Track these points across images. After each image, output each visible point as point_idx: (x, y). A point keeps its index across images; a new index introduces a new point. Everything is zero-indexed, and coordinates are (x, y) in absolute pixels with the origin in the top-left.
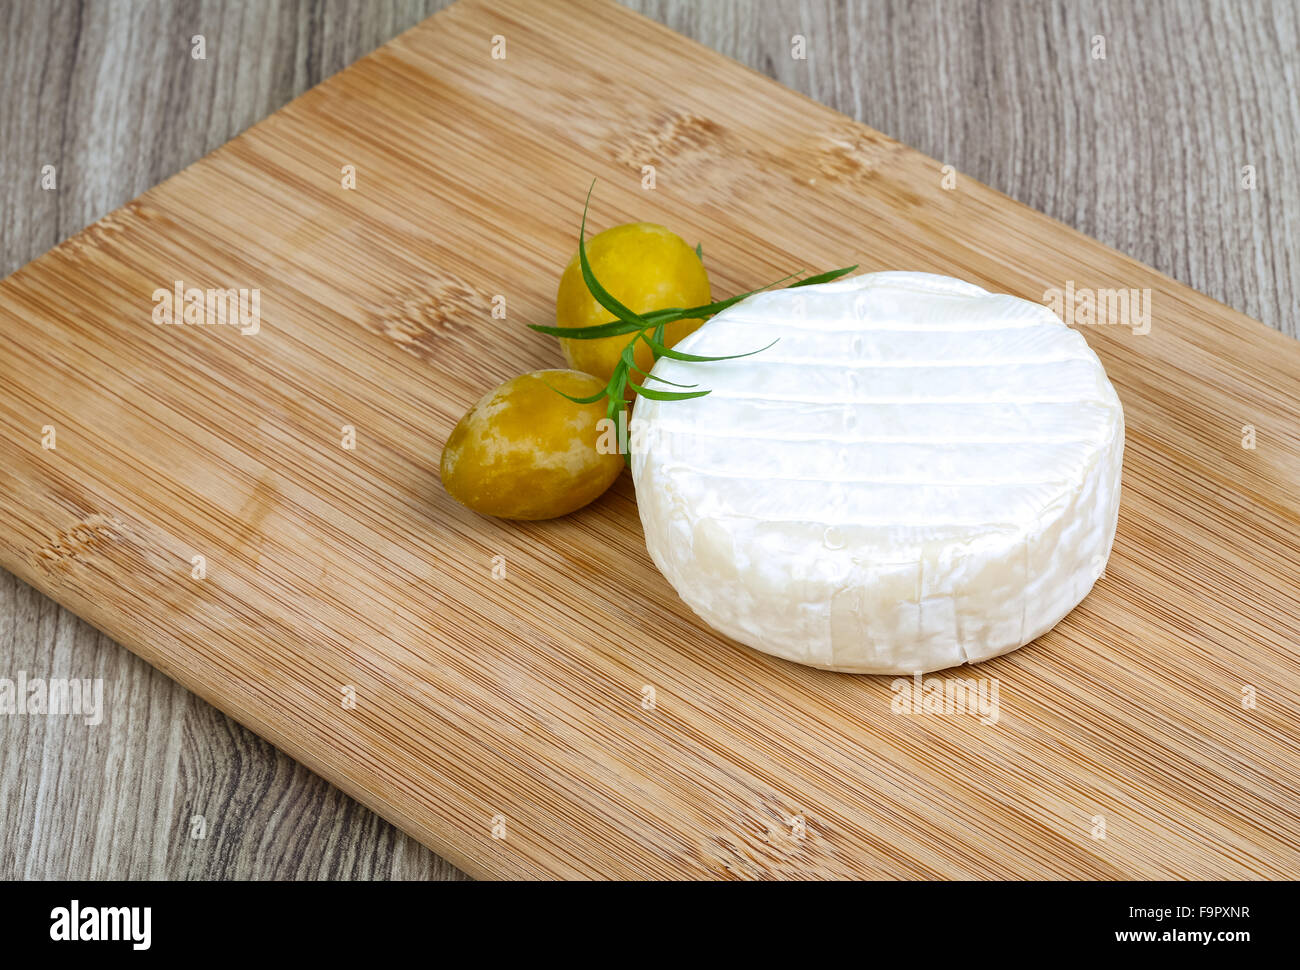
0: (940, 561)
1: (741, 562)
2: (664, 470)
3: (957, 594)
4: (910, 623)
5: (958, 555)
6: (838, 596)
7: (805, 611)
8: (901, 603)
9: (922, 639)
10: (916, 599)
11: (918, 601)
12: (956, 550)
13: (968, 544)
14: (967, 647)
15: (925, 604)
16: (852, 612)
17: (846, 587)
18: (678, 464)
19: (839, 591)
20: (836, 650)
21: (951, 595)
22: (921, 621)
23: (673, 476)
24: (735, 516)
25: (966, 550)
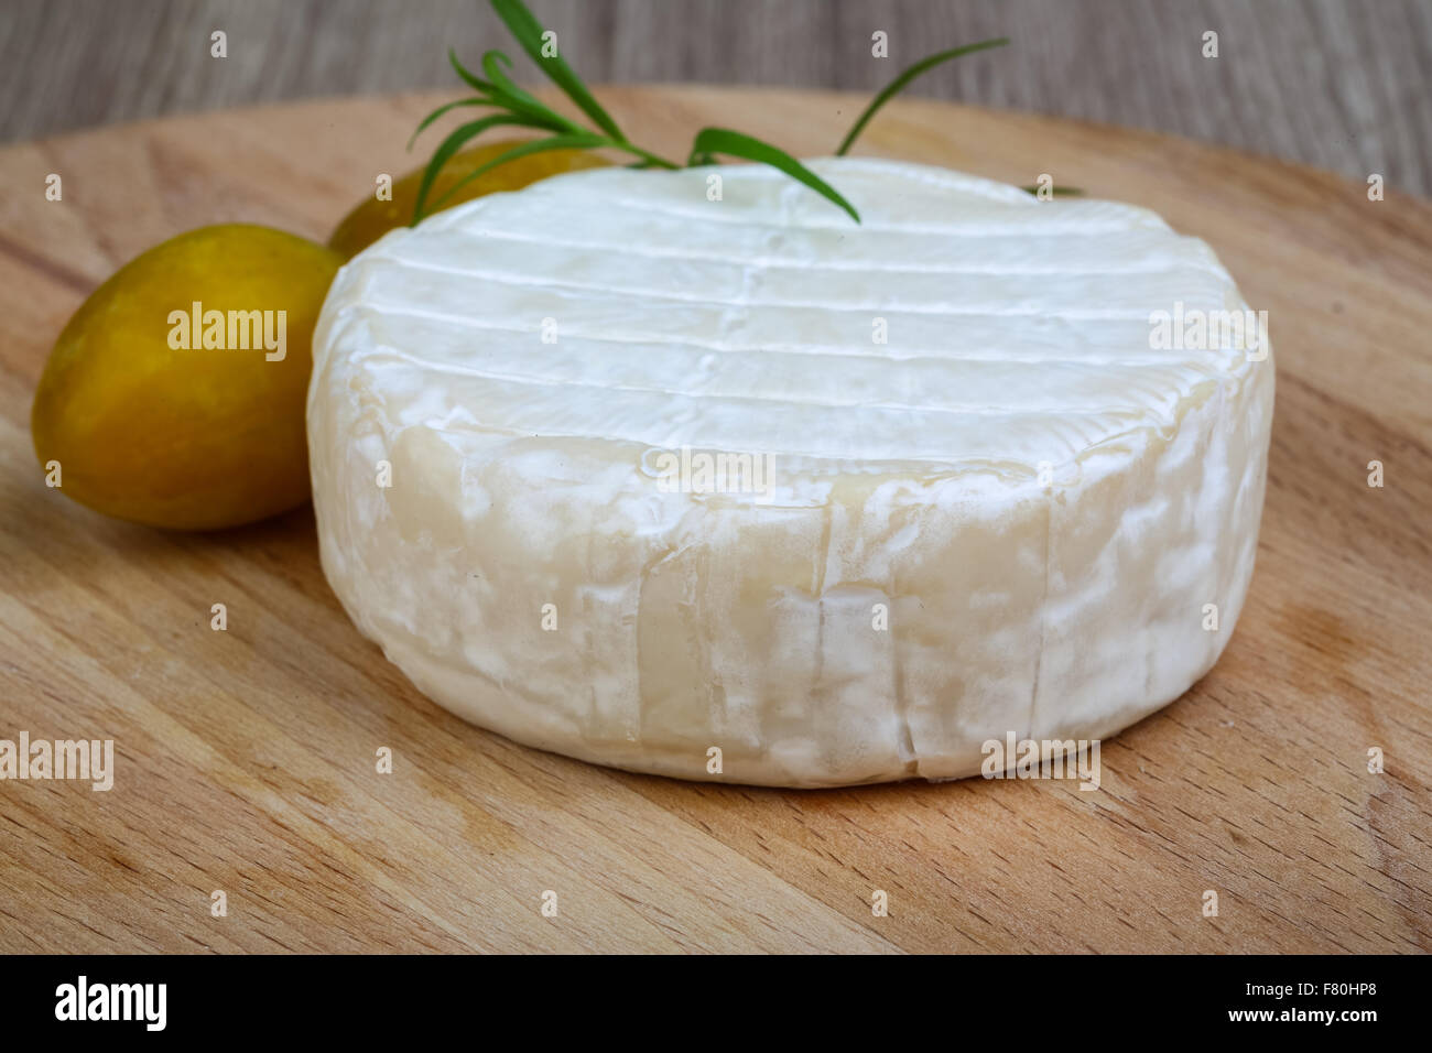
0: (868, 508)
1: (472, 504)
2: (353, 358)
3: (897, 589)
4: (797, 644)
5: (906, 501)
6: (655, 570)
7: (588, 603)
8: (782, 595)
9: (823, 688)
10: (814, 588)
11: (818, 594)
12: (902, 492)
13: (928, 484)
14: (916, 723)
15: (832, 603)
16: (682, 607)
17: (672, 548)
18: (381, 349)
19: (659, 556)
20: (647, 703)
21: (884, 588)
22: (821, 642)
23: (369, 366)
24: (474, 428)
25: (923, 495)
